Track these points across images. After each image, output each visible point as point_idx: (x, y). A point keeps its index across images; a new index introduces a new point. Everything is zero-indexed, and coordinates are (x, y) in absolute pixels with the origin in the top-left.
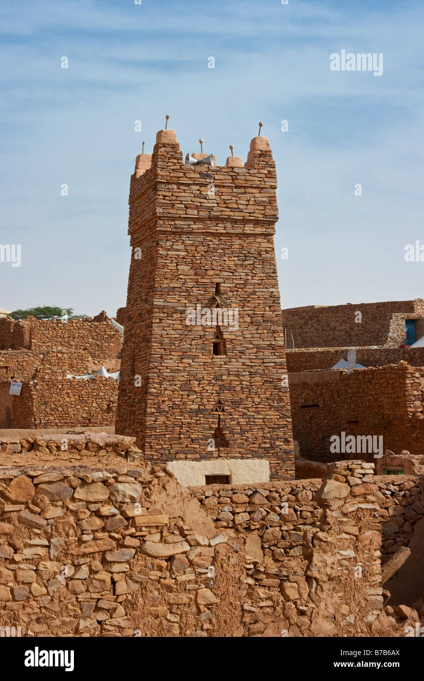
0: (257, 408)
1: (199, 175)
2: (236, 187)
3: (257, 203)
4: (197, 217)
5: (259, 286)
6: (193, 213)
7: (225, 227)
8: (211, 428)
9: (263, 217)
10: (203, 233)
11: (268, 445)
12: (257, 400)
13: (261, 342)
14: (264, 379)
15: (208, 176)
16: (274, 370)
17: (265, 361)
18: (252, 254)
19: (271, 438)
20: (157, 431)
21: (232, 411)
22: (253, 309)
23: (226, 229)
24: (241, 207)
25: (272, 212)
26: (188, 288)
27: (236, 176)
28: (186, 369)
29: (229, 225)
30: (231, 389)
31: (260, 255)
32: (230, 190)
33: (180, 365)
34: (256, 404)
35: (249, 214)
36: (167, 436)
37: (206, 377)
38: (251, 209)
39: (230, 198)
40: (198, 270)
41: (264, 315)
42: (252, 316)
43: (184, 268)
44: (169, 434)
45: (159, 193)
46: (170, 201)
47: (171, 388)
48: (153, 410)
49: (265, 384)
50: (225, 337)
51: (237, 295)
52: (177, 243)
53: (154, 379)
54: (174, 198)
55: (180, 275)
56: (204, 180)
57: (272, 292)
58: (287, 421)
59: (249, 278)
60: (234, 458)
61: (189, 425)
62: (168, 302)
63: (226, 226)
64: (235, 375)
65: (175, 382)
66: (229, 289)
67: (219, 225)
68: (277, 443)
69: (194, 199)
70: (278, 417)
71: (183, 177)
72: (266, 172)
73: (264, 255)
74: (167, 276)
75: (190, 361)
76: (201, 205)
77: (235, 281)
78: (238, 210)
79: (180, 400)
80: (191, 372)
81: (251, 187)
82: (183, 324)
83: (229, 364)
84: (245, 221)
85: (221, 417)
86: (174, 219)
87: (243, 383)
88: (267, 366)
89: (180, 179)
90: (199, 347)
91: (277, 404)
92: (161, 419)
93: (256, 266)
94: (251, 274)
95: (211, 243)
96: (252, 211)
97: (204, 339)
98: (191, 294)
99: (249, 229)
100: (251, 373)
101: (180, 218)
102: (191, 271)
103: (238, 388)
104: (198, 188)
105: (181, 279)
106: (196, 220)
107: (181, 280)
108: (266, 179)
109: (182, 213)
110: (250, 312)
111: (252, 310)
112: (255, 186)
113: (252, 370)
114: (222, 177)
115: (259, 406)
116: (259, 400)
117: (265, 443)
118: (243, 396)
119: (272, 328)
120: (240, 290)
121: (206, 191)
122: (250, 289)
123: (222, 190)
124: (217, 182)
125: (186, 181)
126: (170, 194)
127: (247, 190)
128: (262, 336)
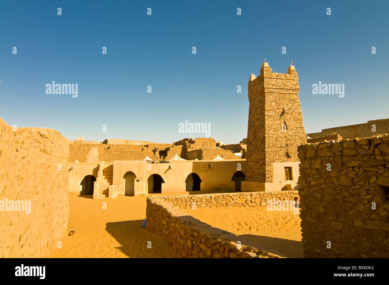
1: (276, 76)
2: (287, 80)
3: (294, 85)
5: (295, 109)
6: (275, 87)
8: (285, 152)
9: (295, 89)
10: (278, 93)
12: (298, 143)
13: (297, 126)
14: (299, 137)
16: (302, 135)
18: (292, 100)
20: (269, 153)
21: (291, 147)
22: (294, 116)
23: (284, 92)
25: (297, 87)
26: (275, 110)
27: (286, 76)
28: (276, 134)
29: (285, 90)
30: (290, 140)
32: (285, 81)
33: (274, 133)
36: (272, 155)
37: (282, 137)
38: (291, 86)
39: (285, 83)
40: (277, 104)
41: (298, 118)
42: (294, 118)
43: (273, 104)
45: (265, 81)
47: (272, 140)
48: (268, 147)
49: (300, 139)
50: (287, 124)
52: (271, 96)
53: (267, 137)
54: (269, 83)
57: (299, 111)
59: (292, 107)
60: (292, 161)
61: (278, 151)
62: (269, 114)
64: (291, 136)
65: (273, 138)
66: (287, 110)
69: (275, 83)
71: (271, 76)
72: (295, 76)
73: (296, 100)
74: (268, 106)
75: (277, 132)
76: (277, 85)
77: (288, 108)
78: (288, 86)
79: (275, 143)
80: (278, 135)
82: (274, 120)
83: (288, 132)
85: (288, 149)
86: (269, 89)
88: (300, 133)
90: (279, 127)
92: (270, 149)
93: (294, 103)
95: (280, 96)
97: (281, 125)
99: (291, 92)
100: (295, 135)
103: (292, 140)
104: (276, 80)
105: (273, 107)
106: (276, 89)
108: (295, 78)
109: (272, 87)
112: (292, 79)
118: (293, 142)
119: (300, 122)
120: (290, 110)
121: (278, 81)
122: (293, 110)
123: (283, 80)
124: (281, 78)
125: (273, 78)
126: (268, 81)
127: (290, 81)
128: (297, 124)
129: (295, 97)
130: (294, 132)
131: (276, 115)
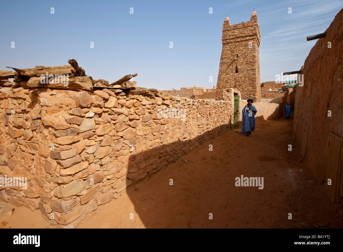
1: (234, 27)
2: (244, 27)
3: (250, 30)
5: (249, 53)
6: (231, 37)
9: (252, 34)
10: (234, 42)
12: (246, 84)
13: (249, 69)
14: (249, 78)
15: (236, 26)
16: (252, 76)
17: (250, 73)
18: (248, 45)
19: (249, 94)
21: (238, 87)
24: (245, 33)
25: (255, 32)
27: (244, 24)
29: (242, 38)
30: (239, 82)
31: (251, 45)
32: (242, 29)
33: (225, 76)
35: (247, 34)
37: (232, 79)
38: (248, 32)
39: (242, 31)
40: (232, 52)
47: (222, 82)
50: (238, 68)
51: (243, 57)
55: (227, 54)
57: (253, 54)
64: (240, 78)
65: (224, 81)
66: (240, 55)
67: (239, 39)
68: (251, 95)
69: (232, 33)
72: (254, 21)
74: (224, 55)
76: (234, 35)
77: (242, 53)
80: (228, 78)
81: (249, 26)
83: (239, 75)
84: (246, 36)
86: (226, 40)
87: (242, 80)
88: (250, 75)
90: (231, 71)
92: (220, 90)
95: (236, 44)
97: (232, 69)
99: (247, 38)
100: (245, 77)
101: (228, 39)
102: (230, 52)
104: (233, 30)
106: (232, 39)
108: (254, 23)
109: (228, 38)
110: (246, 61)
113: (245, 76)
114: (240, 26)
115: (246, 86)
117: (247, 96)
118: (242, 83)
119: (253, 64)
120: (243, 55)
121: (235, 31)
122: (246, 54)
124: (239, 28)
125: (230, 29)
127: (247, 28)
128: (249, 67)
130: (244, 74)
131: (230, 61)
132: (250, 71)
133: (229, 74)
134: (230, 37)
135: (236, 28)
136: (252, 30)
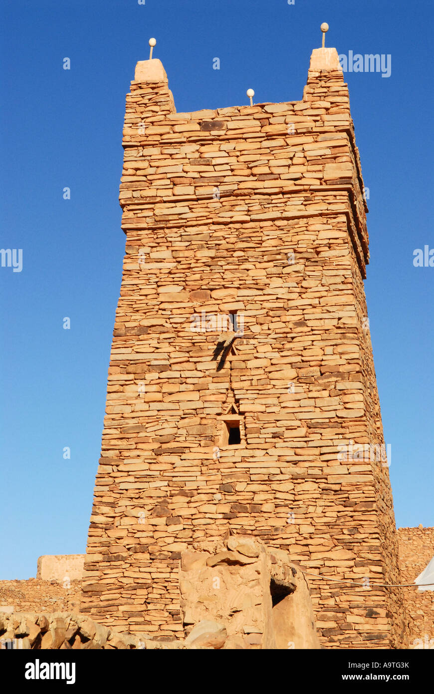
0: (307, 545)
1: (198, 126)
2: (270, 137)
3: (308, 161)
4: (194, 197)
5: (314, 310)
6: (185, 190)
7: (249, 211)
9: (321, 184)
11: (332, 625)
12: (307, 529)
13: (317, 415)
14: (323, 486)
15: (215, 125)
17: (324, 450)
18: (301, 253)
19: (338, 609)
20: (102, 598)
22: (300, 353)
23: (250, 213)
24: (276, 171)
26: (175, 326)
27: (268, 118)
28: (165, 474)
29: (255, 205)
30: (255, 509)
31: (318, 253)
32: (258, 145)
33: (153, 467)
34: (305, 538)
35: (293, 182)
36: (121, 608)
37: (204, 488)
38: (295, 172)
39: (258, 157)
40: (197, 291)
41: (323, 363)
42: (299, 365)
43: (171, 291)
44: (126, 604)
45: (126, 165)
46: (146, 176)
49: (325, 497)
51: (269, 329)
52: (158, 249)
53: (102, 497)
54: (152, 171)
55: (162, 302)
56: (207, 133)
57: (339, 319)
58: (371, 571)
59: (295, 296)
61: (166, 584)
62: (137, 352)
63: (250, 209)
64: (263, 482)
65: (141, 501)
66: (254, 320)
67: (237, 208)
68: (350, 619)
69: (186, 169)
70: (352, 563)
71: (169, 133)
72: (328, 105)
73: (326, 254)
74: (138, 307)
75: (175, 459)
76: (202, 177)
77: (266, 305)
78: (272, 176)
79: (151, 534)
80: (174, 479)
81: (297, 134)
82: (163, 391)
83: (251, 460)
87: (278, 495)
88: (327, 461)
89: (164, 137)
91: (349, 537)
92: (113, 574)
93: (308, 273)
94: (298, 290)
95: (223, 242)
96: (299, 175)
97: (202, 416)
98: (181, 334)
99: (295, 206)
100: (294, 477)
101: (163, 204)
102: (182, 294)
103: (268, 507)
104: (197, 147)
105: (164, 310)
106: (191, 204)
107: (164, 312)
108: (326, 117)
109: (166, 194)
111: (299, 355)
112: (304, 130)
113: (298, 470)
114: (241, 124)
115: (309, 541)
116: (311, 529)
117: (323, 619)
118: (279, 523)
119: (339, 386)
120: (274, 320)
121: (210, 151)
122: (292, 317)
123: (242, 145)
124: (232, 134)
125: (174, 139)
126: (146, 164)
127: (290, 141)
128: (319, 403)
129: (323, 235)
130: (290, 454)
131: (183, 356)
132: (328, 433)
133: (179, 451)
134: (178, 190)
135: (214, 133)
136: (321, 160)
